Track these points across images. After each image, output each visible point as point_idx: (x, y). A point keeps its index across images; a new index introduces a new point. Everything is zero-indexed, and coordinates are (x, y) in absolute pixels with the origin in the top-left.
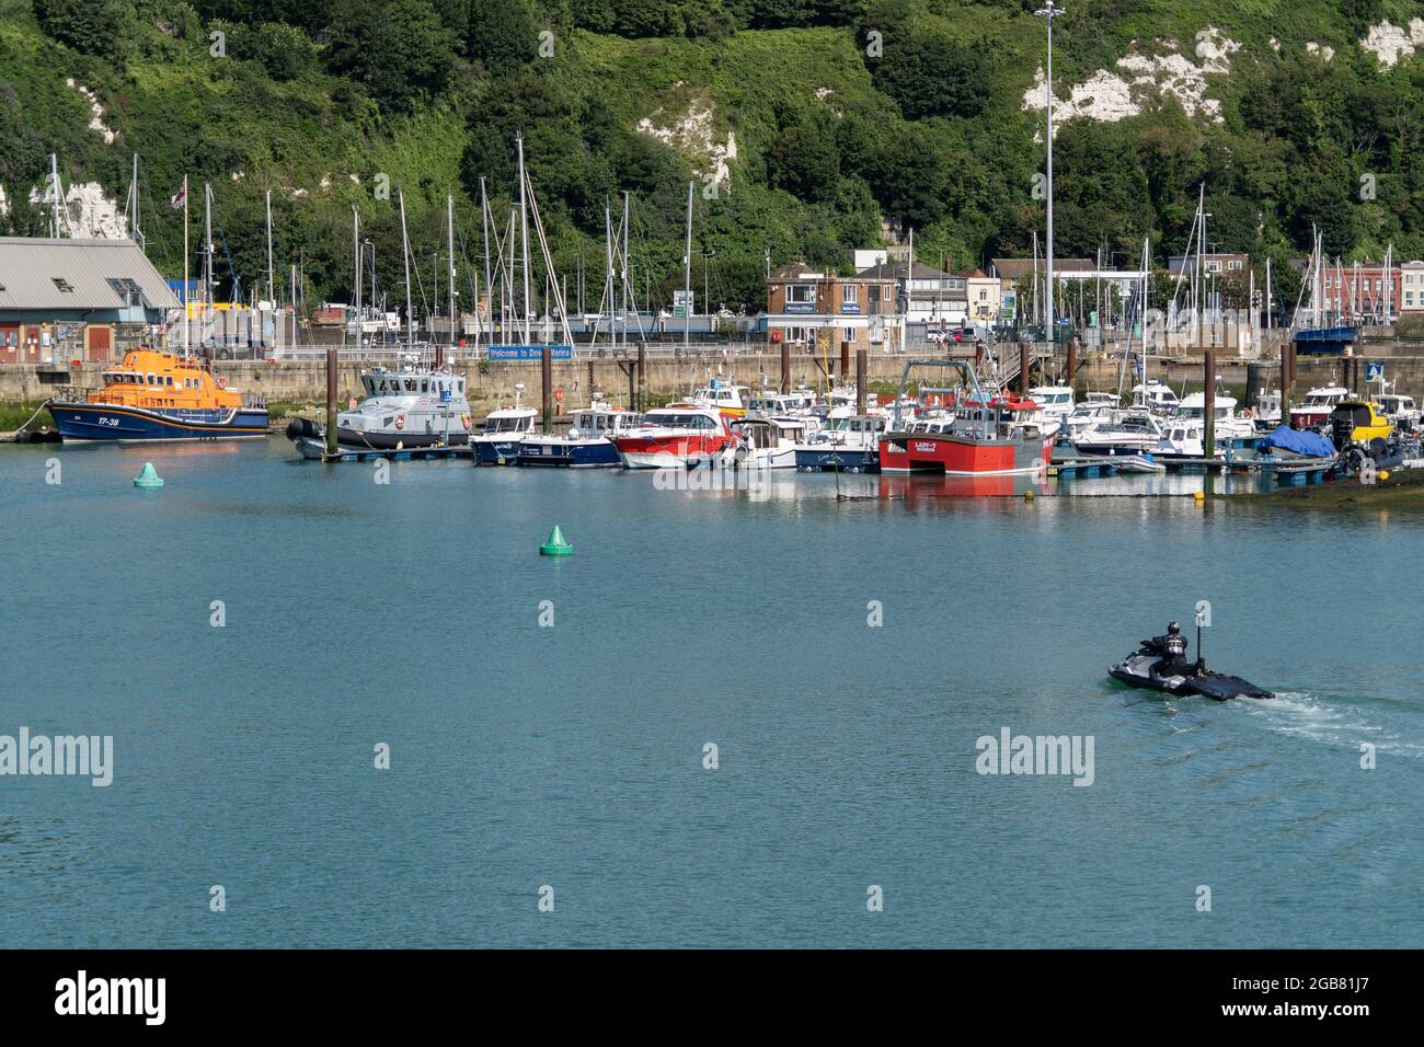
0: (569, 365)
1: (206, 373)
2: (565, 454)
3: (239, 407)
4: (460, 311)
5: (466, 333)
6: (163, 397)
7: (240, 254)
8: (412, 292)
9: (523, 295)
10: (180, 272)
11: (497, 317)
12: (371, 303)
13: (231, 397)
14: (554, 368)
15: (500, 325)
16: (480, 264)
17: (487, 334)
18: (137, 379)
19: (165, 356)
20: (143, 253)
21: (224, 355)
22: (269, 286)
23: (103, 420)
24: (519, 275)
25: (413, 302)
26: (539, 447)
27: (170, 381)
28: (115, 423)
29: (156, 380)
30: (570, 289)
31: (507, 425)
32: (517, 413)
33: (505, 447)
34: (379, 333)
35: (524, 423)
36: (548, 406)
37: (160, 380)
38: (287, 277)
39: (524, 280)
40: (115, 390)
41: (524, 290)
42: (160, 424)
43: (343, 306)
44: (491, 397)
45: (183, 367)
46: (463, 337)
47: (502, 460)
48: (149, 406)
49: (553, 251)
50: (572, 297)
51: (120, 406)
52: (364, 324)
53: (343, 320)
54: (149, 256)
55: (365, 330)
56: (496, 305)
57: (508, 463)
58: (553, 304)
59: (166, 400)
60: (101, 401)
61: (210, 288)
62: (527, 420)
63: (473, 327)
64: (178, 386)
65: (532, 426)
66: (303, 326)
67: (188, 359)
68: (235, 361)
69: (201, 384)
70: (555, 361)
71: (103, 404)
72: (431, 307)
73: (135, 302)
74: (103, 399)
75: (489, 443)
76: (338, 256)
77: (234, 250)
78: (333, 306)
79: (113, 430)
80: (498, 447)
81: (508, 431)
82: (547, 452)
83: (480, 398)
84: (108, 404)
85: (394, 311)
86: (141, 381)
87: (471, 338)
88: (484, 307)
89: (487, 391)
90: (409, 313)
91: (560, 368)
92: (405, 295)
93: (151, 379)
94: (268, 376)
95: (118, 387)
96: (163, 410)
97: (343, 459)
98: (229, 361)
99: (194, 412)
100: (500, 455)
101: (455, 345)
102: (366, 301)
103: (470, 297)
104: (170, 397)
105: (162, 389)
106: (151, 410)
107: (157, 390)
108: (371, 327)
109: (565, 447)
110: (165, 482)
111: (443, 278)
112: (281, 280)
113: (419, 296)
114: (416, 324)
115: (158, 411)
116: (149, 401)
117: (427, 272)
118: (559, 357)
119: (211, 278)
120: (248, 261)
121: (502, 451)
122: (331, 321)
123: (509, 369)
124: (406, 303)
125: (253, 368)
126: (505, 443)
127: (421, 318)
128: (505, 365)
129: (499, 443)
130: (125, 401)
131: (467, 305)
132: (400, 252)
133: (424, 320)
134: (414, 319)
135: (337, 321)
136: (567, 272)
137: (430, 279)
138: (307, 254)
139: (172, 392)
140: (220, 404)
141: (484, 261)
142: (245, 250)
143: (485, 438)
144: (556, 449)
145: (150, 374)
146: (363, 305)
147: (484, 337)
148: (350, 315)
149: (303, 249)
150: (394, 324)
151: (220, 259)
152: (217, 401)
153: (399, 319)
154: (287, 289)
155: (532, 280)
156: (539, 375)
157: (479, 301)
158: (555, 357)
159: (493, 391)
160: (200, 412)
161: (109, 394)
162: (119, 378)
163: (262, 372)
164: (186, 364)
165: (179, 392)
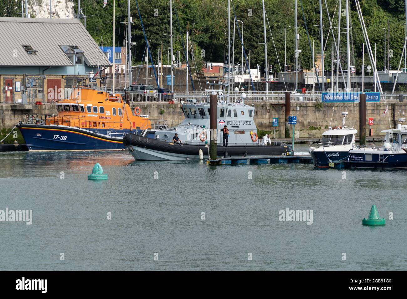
0: (378, 106)
1: (127, 105)
2: (382, 160)
3: (149, 128)
4: (302, 68)
5: (306, 83)
6: (97, 121)
7: (151, 28)
8: (268, 55)
9: (346, 57)
10: (109, 40)
11: (328, 73)
12: (240, 62)
13: (144, 121)
14: (367, 108)
15: (330, 78)
16: (316, 35)
17: (321, 84)
18: (80, 109)
19: (99, 93)
20: (84, 28)
21: (139, 98)
22: (170, 50)
23: (56, 136)
24: (343, 44)
25: (269, 61)
26: (363, 155)
27: (102, 110)
28: (64, 138)
29: (92, 109)
30: (378, 52)
31: (336, 140)
32: (344, 132)
33: (336, 155)
34: (246, 83)
35: (348, 139)
36: (363, 134)
37: (95, 109)
38: (183, 45)
39: (346, 47)
40: (64, 116)
41: (346, 54)
42: (95, 139)
43: (221, 64)
44: (323, 128)
45: (111, 100)
46: (304, 87)
47: (332, 164)
48: (88, 127)
49: (367, 26)
50: (380, 58)
51: (68, 127)
52: (236, 77)
53: (221, 74)
54: (88, 30)
55: (236, 81)
56: (328, 64)
57: (336, 167)
58: (368, 63)
59: (99, 123)
60: (54, 123)
61: (130, 47)
62: (350, 136)
63: (311, 79)
64: (107, 113)
65: (353, 141)
66: (193, 79)
67: (115, 95)
68: (148, 102)
69: (124, 112)
70: (368, 103)
71: (56, 125)
72: (282, 65)
73: (79, 62)
74: (56, 122)
75: (323, 153)
76: (217, 30)
77: (147, 26)
78: (214, 64)
79: (63, 143)
80: (330, 155)
81: (336, 144)
82: (369, 159)
83: (316, 129)
84: (60, 126)
85: (256, 68)
86: (83, 110)
87: (310, 87)
88: (319, 64)
89: (321, 124)
90: (267, 69)
91: (371, 108)
92: (264, 57)
93: (89, 108)
94: (169, 112)
95: (67, 114)
96: (97, 130)
97: (220, 163)
98: (143, 102)
99: (118, 131)
100: (331, 161)
101: (298, 91)
102: (237, 61)
103: (309, 58)
104: (102, 121)
105: (97, 116)
106: (89, 130)
107: (93, 116)
108: (240, 79)
109: (381, 155)
110: (108, 176)
111: (290, 45)
112: (178, 46)
113: (274, 57)
114: (271, 77)
115: (94, 130)
116: (88, 124)
117: (278, 41)
118: (371, 100)
119: (130, 40)
120: (155, 33)
121: (333, 158)
122: (213, 75)
123: (336, 108)
124: (264, 63)
125: (159, 107)
126: (335, 152)
127: (275, 73)
128: (333, 106)
129: (331, 153)
130: (72, 124)
131: (307, 63)
132: (260, 27)
133: (277, 74)
134: (270, 74)
135: (217, 74)
136: (377, 41)
137: (281, 46)
138: (196, 29)
139: (104, 118)
140: (136, 126)
141: (319, 33)
142: (154, 26)
143: (321, 149)
144: (375, 156)
145: (89, 105)
146: (235, 64)
147: (318, 86)
148: (226, 70)
149: (194, 25)
150: (257, 77)
151: (137, 32)
152: (134, 123)
153: (259, 73)
154: (183, 52)
155: (353, 46)
156: (357, 113)
157: (316, 61)
158: (369, 100)
159: (325, 124)
160: (122, 131)
161: (61, 118)
162: (68, 108)
163: (165, 110)
164: (114, 98)
165: (108, 118)
